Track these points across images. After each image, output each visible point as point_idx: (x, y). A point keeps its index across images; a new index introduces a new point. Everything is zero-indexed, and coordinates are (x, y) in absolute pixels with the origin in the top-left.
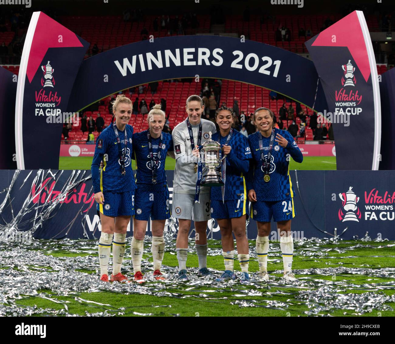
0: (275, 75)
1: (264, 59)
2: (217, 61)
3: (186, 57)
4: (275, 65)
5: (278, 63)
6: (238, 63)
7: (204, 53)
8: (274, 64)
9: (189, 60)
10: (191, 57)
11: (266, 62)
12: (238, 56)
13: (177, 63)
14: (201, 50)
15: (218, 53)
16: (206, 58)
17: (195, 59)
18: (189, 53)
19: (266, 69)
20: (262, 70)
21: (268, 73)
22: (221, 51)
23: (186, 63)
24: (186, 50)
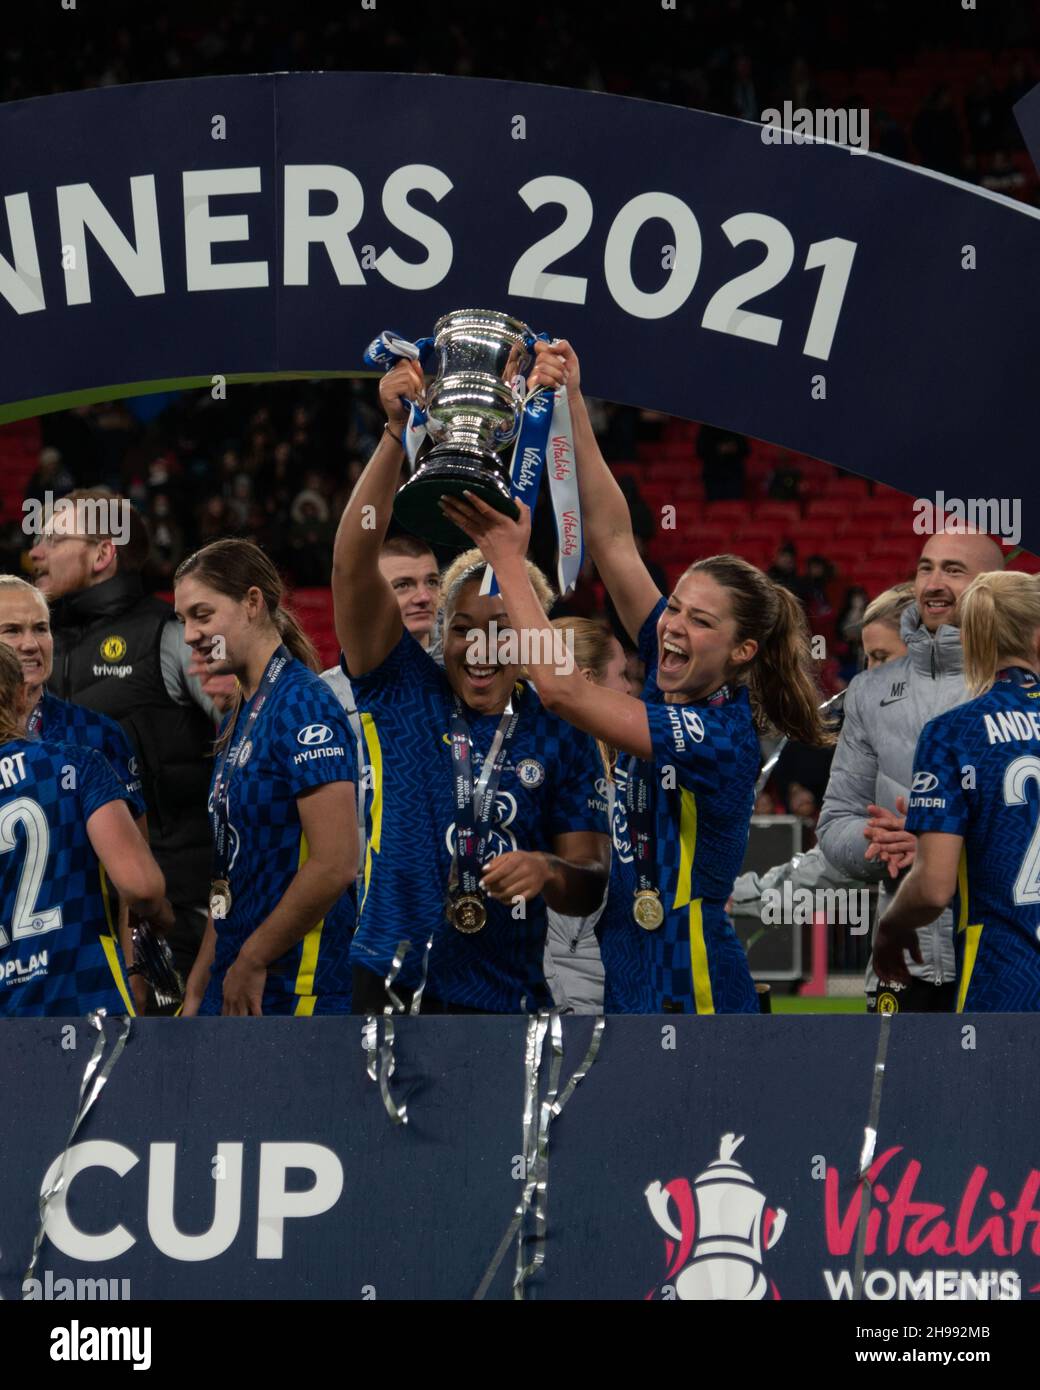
0: (819, 343)
1: (740, 228)
2: (414, 252)
3: (202, 230)
4: (819, 271)
5: (835, 257)
6: (559, 267)
7: (323, 203)
8: (810, 264)
9: (222, 253)
10: (236, 228)
11: (754, 253)
12: (553, 216)
13: (143, 274)
14: (300, 180)
15: (419, 199)
16: (336, 231)
17: (266, 243)
18: (221, 205)
19: (754, 306)
20: (724, 314)
21: (766, 330)
22: (438, 184)
23: (204, 275)
24: (198, 185)
